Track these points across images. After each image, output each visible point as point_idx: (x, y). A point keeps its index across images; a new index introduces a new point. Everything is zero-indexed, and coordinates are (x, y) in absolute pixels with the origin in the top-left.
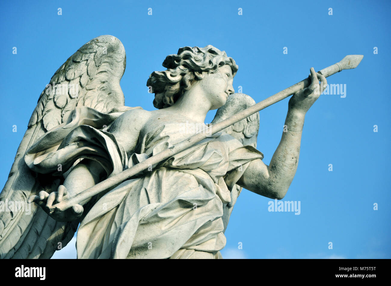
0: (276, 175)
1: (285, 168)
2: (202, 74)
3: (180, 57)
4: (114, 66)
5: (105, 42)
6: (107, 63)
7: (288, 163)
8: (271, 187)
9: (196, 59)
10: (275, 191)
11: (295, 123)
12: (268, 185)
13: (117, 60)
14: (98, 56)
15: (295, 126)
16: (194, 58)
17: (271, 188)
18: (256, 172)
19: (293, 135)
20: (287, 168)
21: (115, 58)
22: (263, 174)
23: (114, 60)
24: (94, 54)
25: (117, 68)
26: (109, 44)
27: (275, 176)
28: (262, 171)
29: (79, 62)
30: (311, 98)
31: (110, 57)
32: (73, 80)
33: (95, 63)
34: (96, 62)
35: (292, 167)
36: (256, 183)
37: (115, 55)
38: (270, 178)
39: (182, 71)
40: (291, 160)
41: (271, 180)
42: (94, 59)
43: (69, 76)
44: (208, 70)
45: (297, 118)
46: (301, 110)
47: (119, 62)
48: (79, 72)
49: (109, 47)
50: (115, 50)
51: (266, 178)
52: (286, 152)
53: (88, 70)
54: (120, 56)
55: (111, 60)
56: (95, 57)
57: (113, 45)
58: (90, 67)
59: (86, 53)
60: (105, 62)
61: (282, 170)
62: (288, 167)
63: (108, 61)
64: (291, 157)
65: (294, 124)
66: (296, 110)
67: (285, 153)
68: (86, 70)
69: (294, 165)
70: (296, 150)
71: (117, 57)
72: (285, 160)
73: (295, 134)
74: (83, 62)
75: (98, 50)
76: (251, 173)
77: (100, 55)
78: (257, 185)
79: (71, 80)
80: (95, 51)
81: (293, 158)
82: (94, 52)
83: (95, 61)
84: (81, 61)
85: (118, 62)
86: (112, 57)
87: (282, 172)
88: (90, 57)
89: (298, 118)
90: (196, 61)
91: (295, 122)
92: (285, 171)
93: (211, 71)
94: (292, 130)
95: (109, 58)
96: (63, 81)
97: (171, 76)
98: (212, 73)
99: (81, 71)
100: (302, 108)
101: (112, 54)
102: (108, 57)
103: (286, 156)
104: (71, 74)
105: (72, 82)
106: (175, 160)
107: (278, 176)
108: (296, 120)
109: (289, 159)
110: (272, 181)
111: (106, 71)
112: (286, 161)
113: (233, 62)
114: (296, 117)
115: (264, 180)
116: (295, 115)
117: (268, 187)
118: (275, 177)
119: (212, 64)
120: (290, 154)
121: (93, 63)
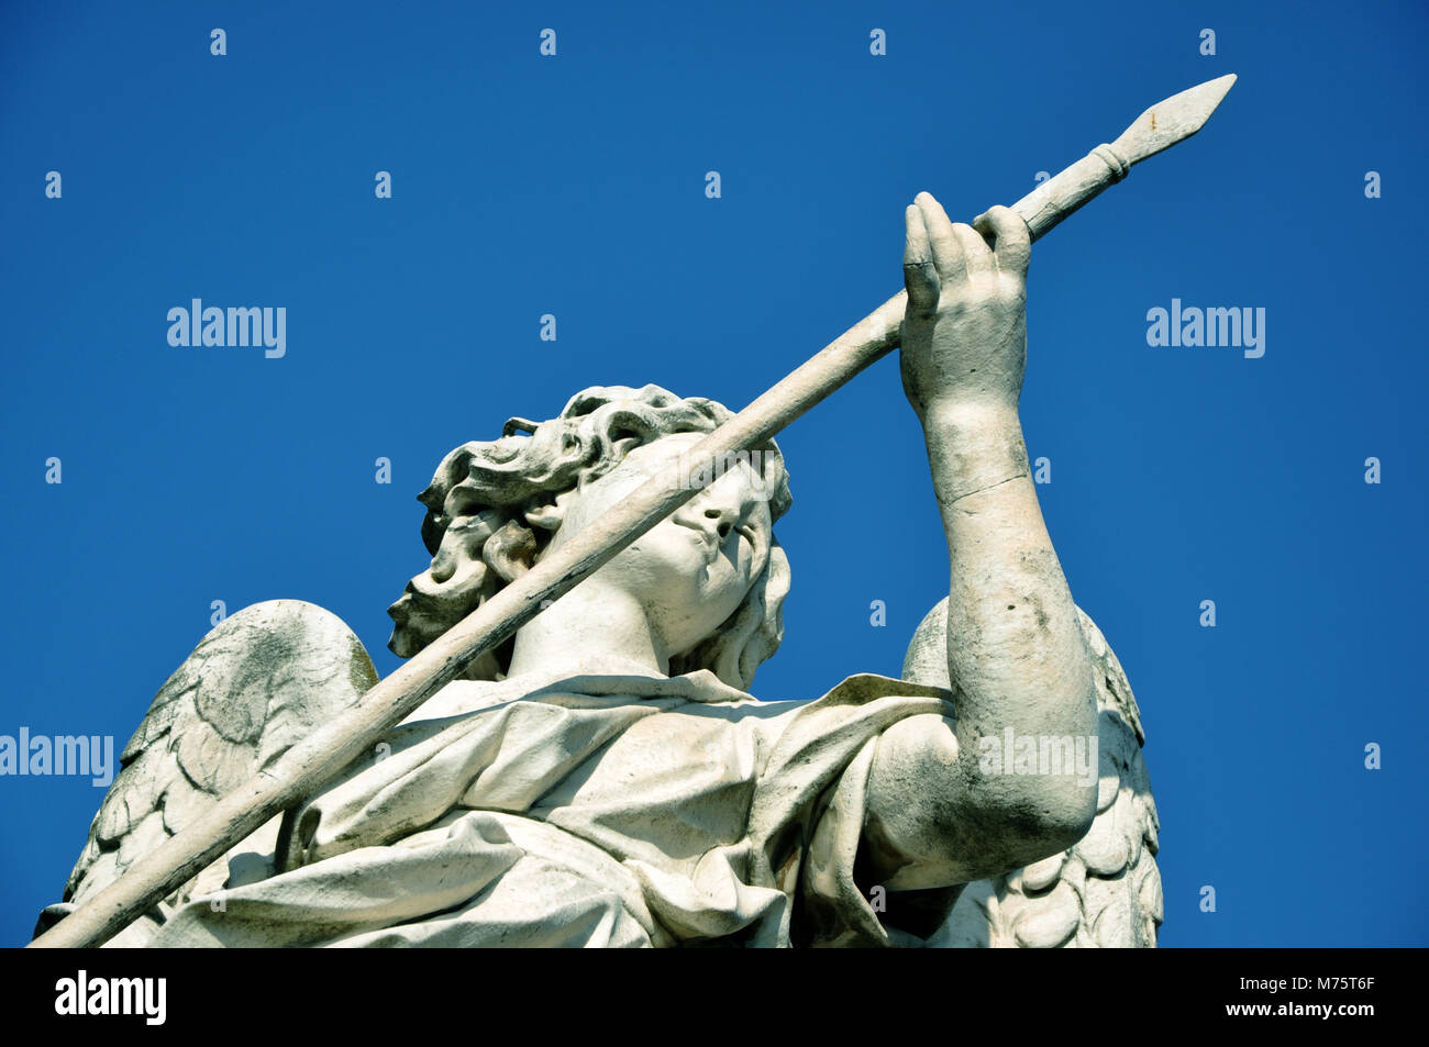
0: (977, 722)
1: (993, 665)
2: (556, 505)
3: (440, 486)
4: (310, 708)
5: (231, 632)
6: (285, 713)
7: (995, 641)
8: (984, 788)
9: (498, 456)
10: (1011, 800)
11: (958, 456)
12: (970, 789)
13: (314, 677)
14: (212, 695)
15: (963, 472)
16: (486, 454)
17: (986, 793)
18: (909, 766)
19: (971, 513)
20: (1001, 660)
21: (304, 675)
22: (934, 753)
23: (303, 686)
24: (193, 693)
25: (325, 711)
26: (248, 629)
27: (977, 728)
28: (926, 745)
29: (139, 753)
30: (960, 311)
31: (285, 682)
32: (129, 832)
33: (214, 726)
34: (216, 722)
35: (1026, 648)
36: (929, 813)
37: (302, 663)
38: (962, 751)
39: (465, 535)
40: (1007, 620)
41: (968, 756)
42: (199, 712)
43: (108, 823)
44: (573, 473)
45: (958, 433)
46: (960, 391)
47: (327, 681)
48: (145, 789)
49: (255, 642)
50: (294, 643)
51: (945, 763)
52: (971, 598)
53: (184, 764)
54: (319, 657)
55: (292, 689)
56: (201, 705)
57: (273, 628)
58: (186, 750)
59: (160, 707)
60: (275, 713)
61: (987, 684)
62: (1006, 652)
63: (282, 703)
64: (1002, 603)
65: (955, 465)
66: (939, 401)
67: (968, 604)
68: (179, 771)
69: (1032, 636)
70: (1015, 568)
71: (310, 668)
72: (980, 632)
73: (980, 500)
74: (155, 746)
75: (203, 672)
76: (892, 784)
77: (226, 688)
78: (936, 823)
79: (121, 836)
80: (192, 681)
81: (1011, 608)
82: (191, 688)
83: (207, 720)
84: (146, 744)
85: (320, 684)
86: (293, 679)
87: (989, 691)
88: (175, 712)
89: (960, 429)
90: (500, 461)
91: (955, 452)
92: (1000, 680)
93: (585, 472)
94: (961, 494)
95: (285, 688)
96: (93, 858)
97: (440, 579)
98: (594, 477)
99: (151, 784)
100: (960, 379)
101: (290, 664)
102: (280, 685)
103: (975, 613)
104: (115, 813)
105: (127, 842)
106: (324, 818)
107: (982, 720)
108: (959, 444)
109: (993, 619)
110: (973, 761)
111: (289, 743)
112: (983, 635)
113: (715, 412)
114: (953, 432)
115: (944, 776)
116: (943, 427)
117: (976, 797)
118: (978, 735)
119: (578, 444)
120: (991, 595)
121: (199, 732)
